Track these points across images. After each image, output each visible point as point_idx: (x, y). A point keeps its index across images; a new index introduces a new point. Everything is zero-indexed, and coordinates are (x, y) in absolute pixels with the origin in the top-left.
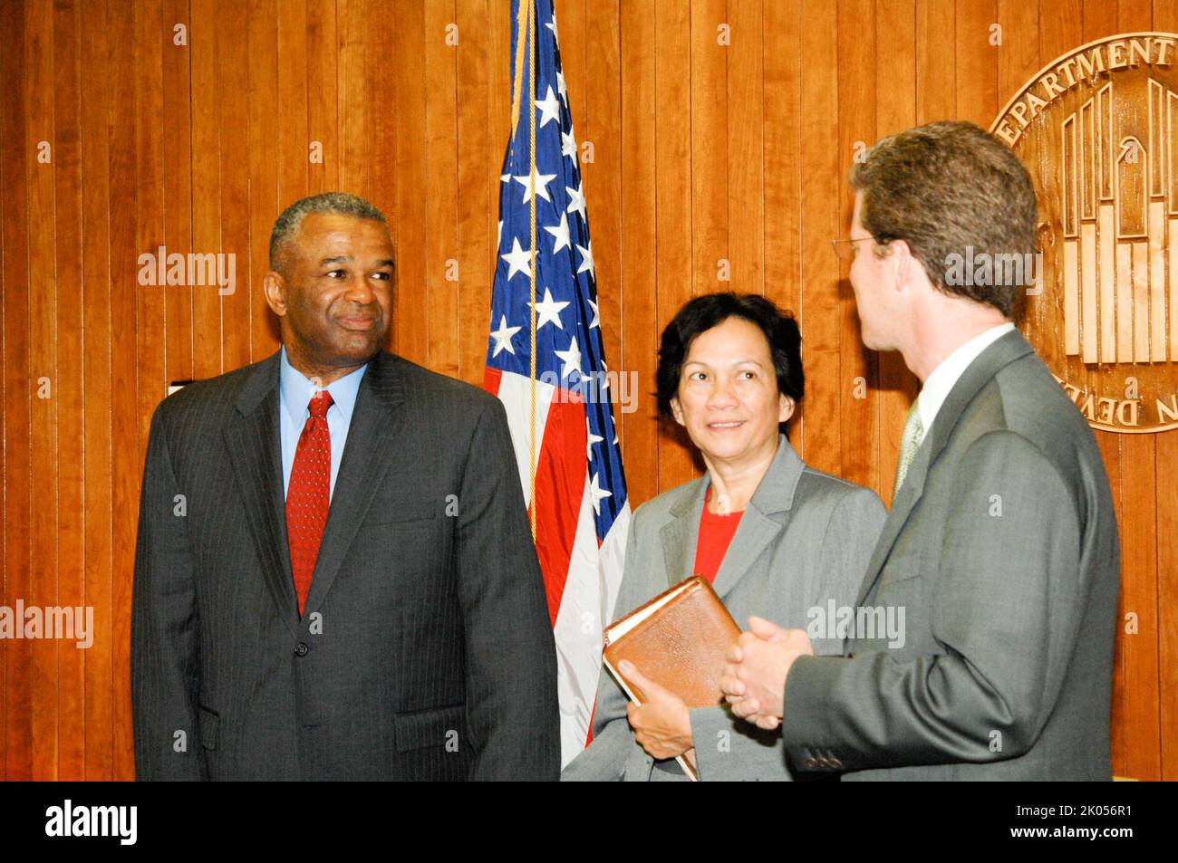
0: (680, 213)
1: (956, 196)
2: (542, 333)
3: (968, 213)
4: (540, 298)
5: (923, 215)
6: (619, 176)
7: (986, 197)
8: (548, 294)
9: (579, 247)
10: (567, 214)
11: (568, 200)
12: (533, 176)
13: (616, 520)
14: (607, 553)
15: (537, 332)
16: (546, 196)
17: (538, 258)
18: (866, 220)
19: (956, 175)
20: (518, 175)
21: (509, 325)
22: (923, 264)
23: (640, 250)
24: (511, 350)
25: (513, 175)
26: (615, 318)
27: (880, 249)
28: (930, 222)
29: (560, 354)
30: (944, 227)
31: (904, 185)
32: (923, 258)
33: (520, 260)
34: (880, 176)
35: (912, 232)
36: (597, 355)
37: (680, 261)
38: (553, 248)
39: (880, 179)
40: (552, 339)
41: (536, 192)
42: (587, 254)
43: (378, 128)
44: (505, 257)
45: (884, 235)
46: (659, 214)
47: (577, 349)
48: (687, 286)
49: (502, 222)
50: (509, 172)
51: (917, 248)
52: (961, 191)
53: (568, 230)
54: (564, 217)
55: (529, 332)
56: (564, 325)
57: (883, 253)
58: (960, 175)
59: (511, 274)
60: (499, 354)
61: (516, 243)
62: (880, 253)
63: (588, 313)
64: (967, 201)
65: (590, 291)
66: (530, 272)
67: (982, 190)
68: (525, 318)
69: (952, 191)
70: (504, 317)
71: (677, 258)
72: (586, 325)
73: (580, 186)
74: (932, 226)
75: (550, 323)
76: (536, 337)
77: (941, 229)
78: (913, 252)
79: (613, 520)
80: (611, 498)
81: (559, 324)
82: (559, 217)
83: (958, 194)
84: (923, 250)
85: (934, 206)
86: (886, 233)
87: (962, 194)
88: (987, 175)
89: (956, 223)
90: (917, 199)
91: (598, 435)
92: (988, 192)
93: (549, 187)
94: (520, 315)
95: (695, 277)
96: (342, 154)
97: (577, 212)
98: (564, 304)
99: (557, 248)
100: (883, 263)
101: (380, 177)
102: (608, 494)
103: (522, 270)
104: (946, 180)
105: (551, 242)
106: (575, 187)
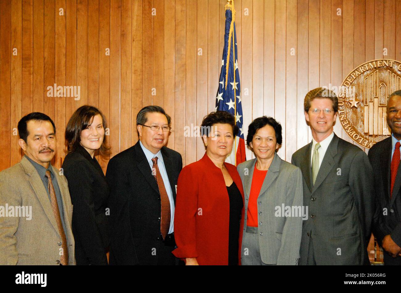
8: (237, 113)
43: (146, 64)
44: (227, 104)
59: (230, 108)
66: (234, 108)
96: (133, 71)
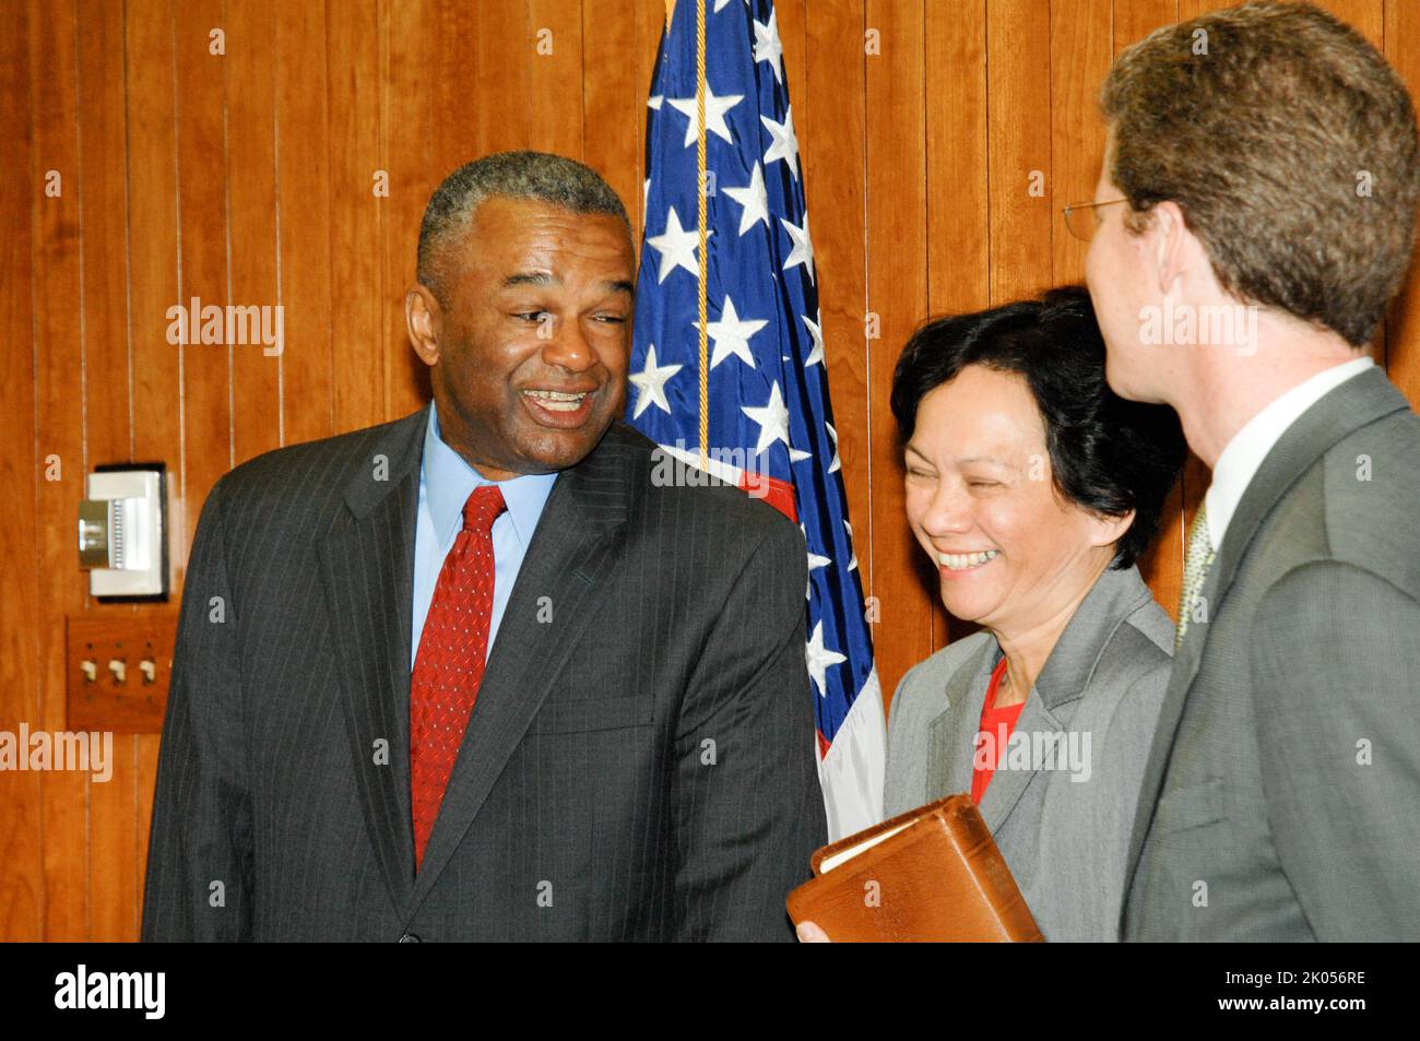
0: (969, 161)
1: (1266, 127)
2: (719, 375)
3: (1285, 159)
4: (715, 314)
5: (1207, 158)
6: (862, 97)
7: (1320, 133)
8: (729, 307)
9: (786, 224)
10: (763, 167)
11: (765, 140)
12: (702, 99)
13: (854, 705)
14: (839, 763)
15: (711, 374)
16: (726, 134)
17: (711, 243)
18: (1115, 169)
19: (1269, 91)
20: (676, 97)
21: (661, 363)
22: (1206, 248)
23: (898, 228)
24: (664, 405)
25: (667, 96)
26: (855, 348)
27: (1134, 219)
28: (1217, 170)
29: (752, 413)
30: (1242, 181)
31: (1178, 106)
32: (1205, 237)
33: (680, 248)
34: (1141, 91)
35: (1187, 186)
36: (819, 414)
37: (969, 244)
38: (738, 224)
39: (1142, 96)
40: (737, 385)
41: (708, 126)
42: (800, 235)
43: (445, 15)
44: (653, 242)
45: (1143, 196)
46: (932, 164)
47: (781, 404)
48: (980, 288)
49: (649, 181)
50: (661, 93)
51: (1195, 216)
52: (1276, 119)
53: (764, 194)
54: (757, 170)
55: (695, 373)
56: (757, 361)
57: (1140, 225)
58: (1277, 89)
59: (665, 271)
60: (643, 414)
61: (673, 219)
62: (1135, 224)
63: (803, 341)
64: (1285, 137)
65: (806, 300)
66: (697, 269)
67: (1314, 118)
68: (688, 350)
69: (1260, 117)
70: (652, 349)
71: (962, 242)
72: (798, 360)
73: (788, 115)
74: (1222, 179)
75: (733, 358)
76: (708, 384)
77: (1237, 185)
78: (1190, 225)
79: (850, 705)
80: (845, 667)
81: (748, 359)
82: (749, 171)
83: (1270, 124)
84: (1205, 220)
85: (1227, 143)
86: (1146, 190)
87: (1278, 125)
88: (1325, 94)
89: (1266, 176)
90: (1200, 131)
91: (821, 554)
92: (1325, 123)
93: (730, 117)
94: (682, 345)
95: (993, 274)
96: (385, 63)
97: (783, 161)
98: (758, 325)
99: (746, 225)
100: (1140, 242)
101: (451, 104)
102: (839, 658)
103: (684, 265)
104: (1251, 99)
105: (734, 214)
106: (779, 117)
